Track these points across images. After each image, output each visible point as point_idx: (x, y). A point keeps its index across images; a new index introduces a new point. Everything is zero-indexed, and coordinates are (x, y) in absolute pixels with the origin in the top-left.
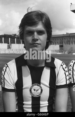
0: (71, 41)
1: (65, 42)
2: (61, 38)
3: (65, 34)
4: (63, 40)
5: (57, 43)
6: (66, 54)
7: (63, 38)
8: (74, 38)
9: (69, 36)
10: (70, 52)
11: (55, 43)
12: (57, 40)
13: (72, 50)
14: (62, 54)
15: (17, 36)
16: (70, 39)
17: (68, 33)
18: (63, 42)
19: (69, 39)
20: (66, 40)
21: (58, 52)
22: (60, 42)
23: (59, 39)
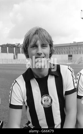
0: (79, 50)
1: (72, 52)
2: (68, 48)
3: (73, 43)
4: (70, 49)
5: (64, 53)
6: (75, 64)
7: (71, 47)
8: (82, 48)
9: (77, 45)
10: (80, 62)
11: (62, 52)
12: (64, 50)
13: (82, 60)
14: (72, 64)
15: (21, 45)
16: (78, 48)
17: (75, 42)
18: (70, 52)
19: (76, 48)
20: (74, 49)
21: (67, 62)
22: (67, 52)
23: (66, 48)
